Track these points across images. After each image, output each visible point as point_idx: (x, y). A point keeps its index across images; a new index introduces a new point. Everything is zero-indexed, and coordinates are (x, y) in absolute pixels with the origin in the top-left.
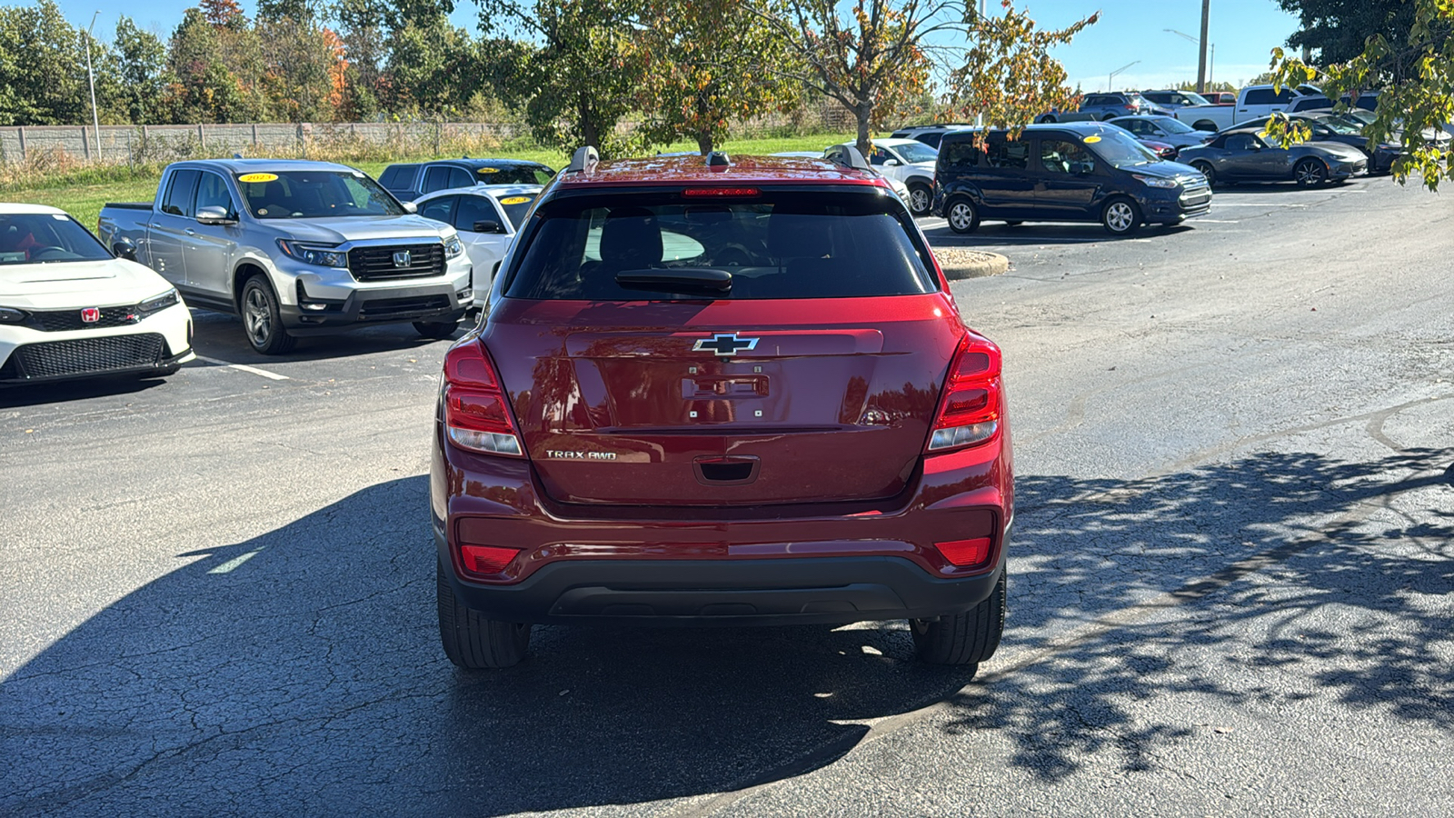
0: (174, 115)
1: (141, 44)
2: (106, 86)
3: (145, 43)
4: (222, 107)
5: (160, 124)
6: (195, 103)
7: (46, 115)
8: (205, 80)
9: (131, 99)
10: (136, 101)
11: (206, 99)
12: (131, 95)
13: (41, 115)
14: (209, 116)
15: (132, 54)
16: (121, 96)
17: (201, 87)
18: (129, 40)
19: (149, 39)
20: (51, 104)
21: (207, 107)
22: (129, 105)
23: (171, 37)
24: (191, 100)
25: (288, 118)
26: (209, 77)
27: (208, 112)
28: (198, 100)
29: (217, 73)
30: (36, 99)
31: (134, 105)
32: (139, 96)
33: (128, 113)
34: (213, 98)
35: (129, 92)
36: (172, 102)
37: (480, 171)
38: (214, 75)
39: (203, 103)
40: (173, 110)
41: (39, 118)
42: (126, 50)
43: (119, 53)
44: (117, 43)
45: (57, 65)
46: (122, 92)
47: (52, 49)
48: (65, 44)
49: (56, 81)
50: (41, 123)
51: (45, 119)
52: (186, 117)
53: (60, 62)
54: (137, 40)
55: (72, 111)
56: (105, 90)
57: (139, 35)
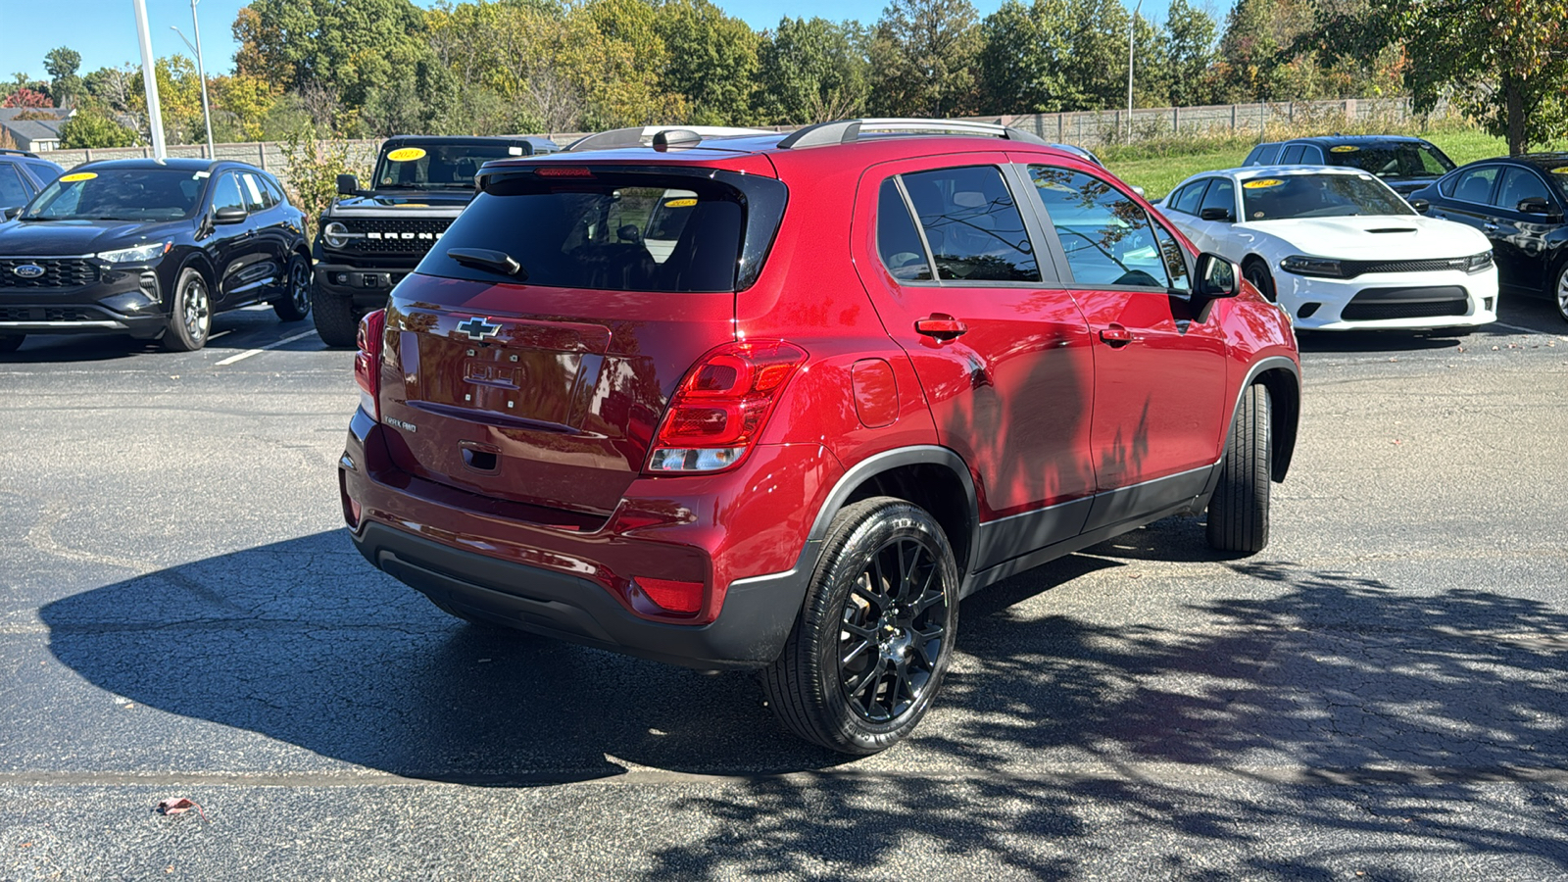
0: (1214, 95)
1: (1190, 23)
2: (1150, 68)
3: (1195, 22)
4: (1265, 86)
5: (1198, 105)
6: (1237, 82)
7: (1090, 100)
8: (1251, 57)
9: (1172, 80)
10: (1177, 83)
11: (1249, 77)
12: (1174, 77)
13: (1085, 101)
14: (1250, 96)
15: (1180, 34)
16: (1163, 78)
17: (1245, 66)
18: (1180, 19)
19: (1200, 17)
20: (1096, 89)
21: (1249, 85)
22: (1170, 87)
23: (1229, 13)
24: (1233, 79)
25: (1337, 94)
26: (1256, 53)
27: (1249, 91)
28: (1241, 79)
29: (1265, 49)
30: (1084, 84)
31: (1175, 87)
32: (1182, 77)
33: (1167, 95)
34: (1257, 76)
35: (1172, 73)
36: (1214, 82)
37: (1334, 150)
38: (1261, 51)
39: (1245, 82)
40: (1213, 91)
41: (1084, 104)
42: (1174, 30)
43: (1169, 34)
44: (1168, 24)
45: (1107, 51)
46: (1165, 74)
47: (1105, 34)
48: (1117, 29)
49: (1104, 68)
50: (1085, 109)
51: (1089, 105)
52: (1226, 98)
53: (1110, 47)
54: (1188, 20)
55: (1115, 96)
56: (1148, 73)
57: (1190, 14)
